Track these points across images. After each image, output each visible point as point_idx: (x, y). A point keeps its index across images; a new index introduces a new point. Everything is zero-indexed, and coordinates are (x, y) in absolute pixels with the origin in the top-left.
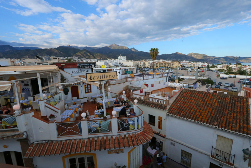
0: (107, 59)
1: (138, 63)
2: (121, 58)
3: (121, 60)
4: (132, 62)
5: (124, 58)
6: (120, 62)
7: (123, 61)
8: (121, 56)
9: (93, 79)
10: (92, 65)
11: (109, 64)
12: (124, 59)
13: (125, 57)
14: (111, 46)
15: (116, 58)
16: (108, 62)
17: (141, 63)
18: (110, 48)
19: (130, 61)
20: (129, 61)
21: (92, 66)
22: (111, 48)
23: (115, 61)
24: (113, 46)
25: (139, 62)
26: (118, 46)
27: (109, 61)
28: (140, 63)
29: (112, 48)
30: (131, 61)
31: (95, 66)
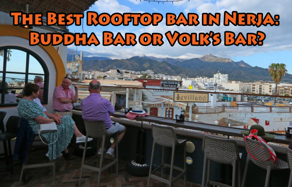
0: (197, 78)
1: (248, 86)
2: (219, 76)
3: (219, 80)
4: (239, 84)
5: (224, 77)
6: (216, 83)
7: (222, 81)
8: (220, 74)
9: (180, 99)
10: (178, 83)
11: (198, 84)
12: (225, 79)
13: (226, 75)
14: (204, 57)
15: (211, 76)
16: (197, 81)
17: (255, 87)
18: (202, 60)
19: (234, 82)
20: (232, 82)
21: (177, 85)
22: (205, 60)
23: (208, 81)
24: (208, 58)
25: (251, 85)
26: (215, 58)
27: (199, 81)
28: (254, 87)
29: (206, 60)
30: (236, 83)
31: (181, 86)
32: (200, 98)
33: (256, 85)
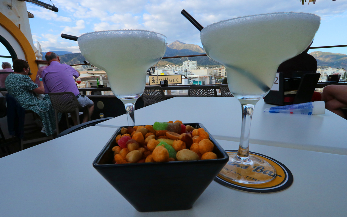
0: (167, 66)
1: (215, 71)
2: (188, 63)
3: (188, 67)
4: (206, 70)
5: (193, 64)
6: (186, 69)
7: (191, 68)
8: (189, 61)
10: (150, 70)
11: (169, 73)
12: (194, 66)
13: (195, 62)
14: (173, 44)
15: (180, 63)
16: (167, 70)
17: (222, 71)
18: (171, 47)
19: (202, 68)
21: (150, 71)
22: (173, 48)
23: (178, 69)
24: (176, 45)
25: (218, 70)
26: (184, 45)
27: (169, 69)
28: (220, 71)
29: (175, 48)
30: (204, 69)
31: (154, 72)
32: (174, 80)
33: (222, 69)
